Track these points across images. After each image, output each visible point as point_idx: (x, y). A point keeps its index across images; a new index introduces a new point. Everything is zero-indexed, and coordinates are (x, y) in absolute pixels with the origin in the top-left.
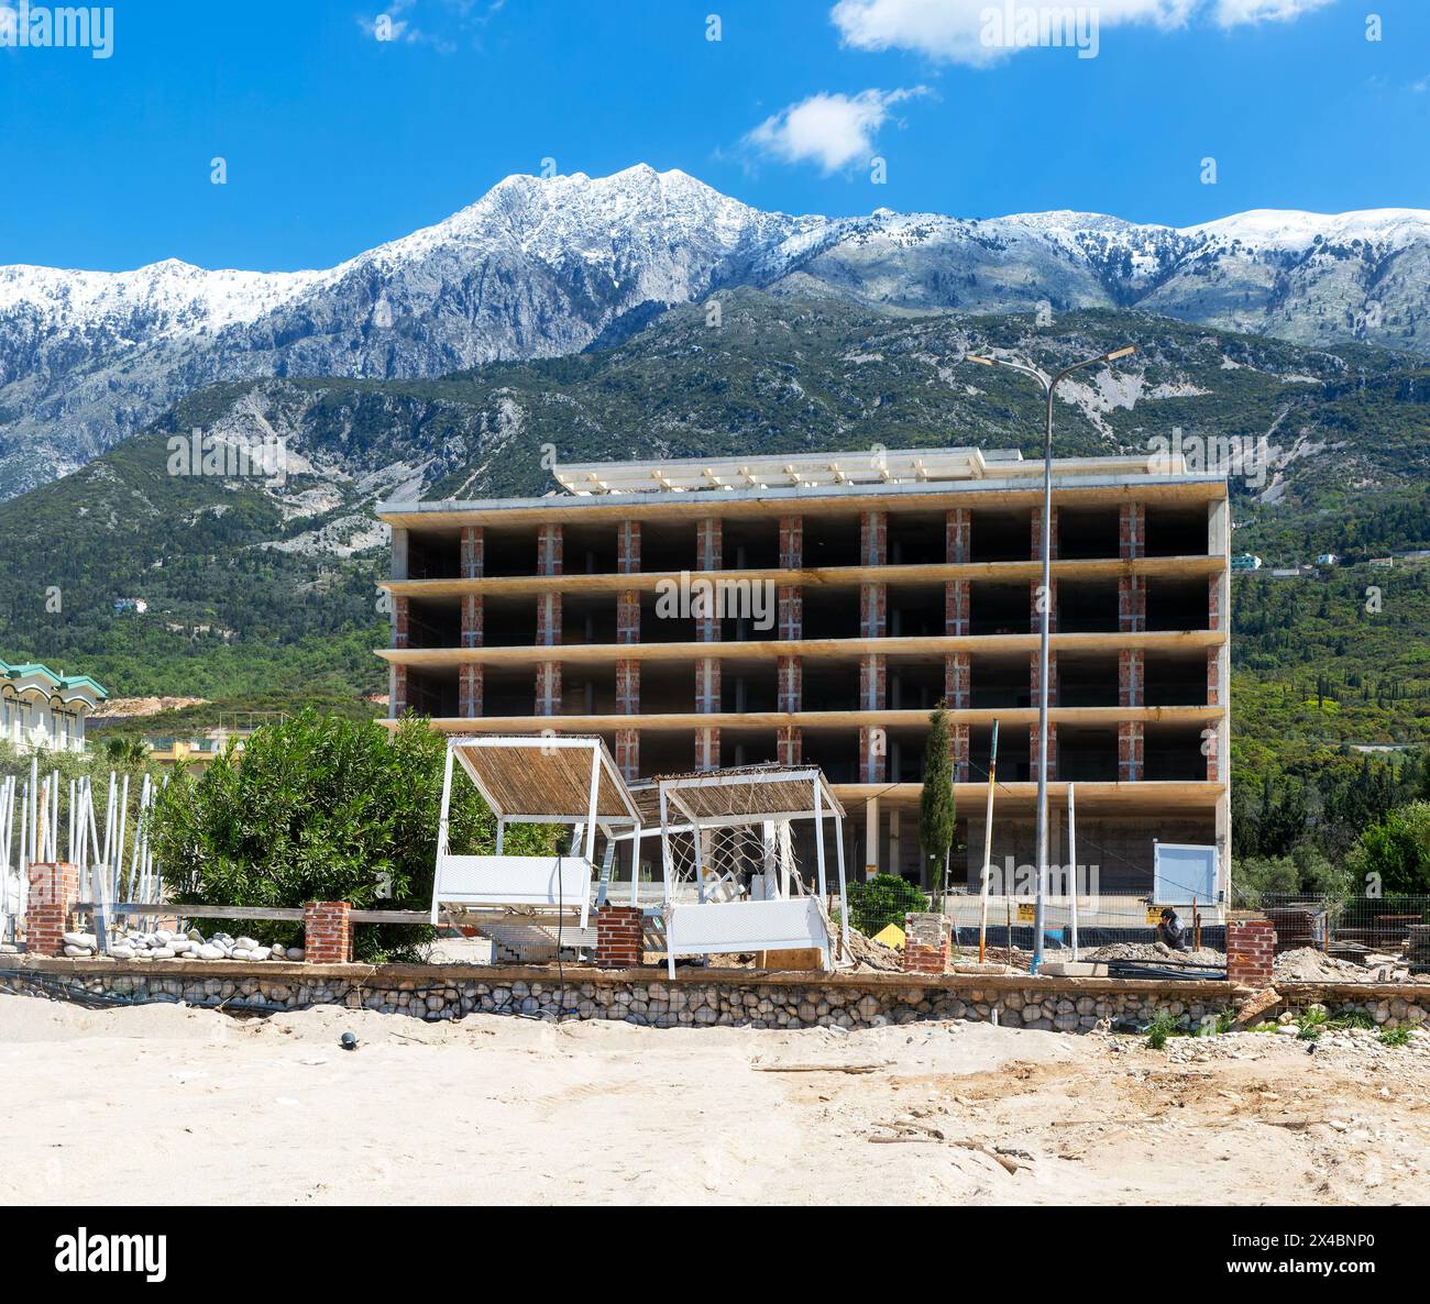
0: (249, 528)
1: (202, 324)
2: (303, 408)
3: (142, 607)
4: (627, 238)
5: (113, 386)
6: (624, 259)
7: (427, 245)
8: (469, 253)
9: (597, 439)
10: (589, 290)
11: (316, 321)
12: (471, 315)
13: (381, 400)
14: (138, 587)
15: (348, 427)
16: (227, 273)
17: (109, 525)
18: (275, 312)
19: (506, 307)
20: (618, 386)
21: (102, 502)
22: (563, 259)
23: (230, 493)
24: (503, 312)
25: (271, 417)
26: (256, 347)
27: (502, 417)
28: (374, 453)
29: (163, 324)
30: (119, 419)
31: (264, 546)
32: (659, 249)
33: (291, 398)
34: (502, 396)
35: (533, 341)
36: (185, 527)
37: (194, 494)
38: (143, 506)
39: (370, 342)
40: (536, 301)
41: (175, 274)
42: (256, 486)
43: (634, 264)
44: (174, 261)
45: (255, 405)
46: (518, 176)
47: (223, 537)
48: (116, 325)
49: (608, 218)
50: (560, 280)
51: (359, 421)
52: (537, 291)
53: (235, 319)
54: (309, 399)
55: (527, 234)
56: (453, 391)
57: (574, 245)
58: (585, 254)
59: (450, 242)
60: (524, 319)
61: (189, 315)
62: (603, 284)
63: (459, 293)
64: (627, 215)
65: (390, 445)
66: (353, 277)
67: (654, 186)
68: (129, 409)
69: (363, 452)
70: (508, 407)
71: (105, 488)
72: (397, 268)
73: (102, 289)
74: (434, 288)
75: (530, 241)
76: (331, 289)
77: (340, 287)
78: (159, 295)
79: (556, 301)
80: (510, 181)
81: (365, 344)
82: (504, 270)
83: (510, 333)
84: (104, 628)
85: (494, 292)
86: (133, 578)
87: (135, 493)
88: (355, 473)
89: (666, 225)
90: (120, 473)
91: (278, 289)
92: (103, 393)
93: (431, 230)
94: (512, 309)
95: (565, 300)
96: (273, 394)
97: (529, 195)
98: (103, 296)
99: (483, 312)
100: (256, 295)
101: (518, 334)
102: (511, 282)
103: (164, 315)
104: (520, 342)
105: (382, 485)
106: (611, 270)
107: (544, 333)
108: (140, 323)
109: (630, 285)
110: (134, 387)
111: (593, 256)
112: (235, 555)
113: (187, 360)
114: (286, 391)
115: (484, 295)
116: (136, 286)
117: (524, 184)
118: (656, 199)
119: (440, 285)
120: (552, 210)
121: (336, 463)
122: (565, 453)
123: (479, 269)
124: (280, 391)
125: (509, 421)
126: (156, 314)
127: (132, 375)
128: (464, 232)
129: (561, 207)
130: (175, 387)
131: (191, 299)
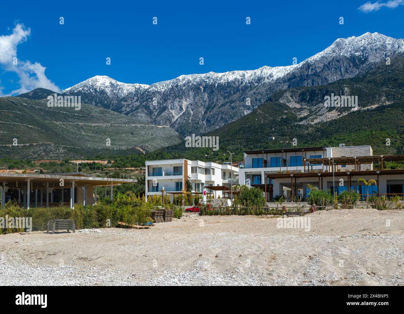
0: (291, 120)
1: (272, 79)
2: (298, 94)
3: (274, 138)
4: (365, 49)
5: (254, 93)
6: (364, 54)
7: (320, 56)
8: (329, 57)
9: (368, 94)
10: (357, 61)
11: (296, 75)
12: (330, 70)
13: (315, 90)
14: (272, 134)
15: (308, 97)
16: (277, 67)
17: (262, 122)
18: (287, 74)
19: (338, 67)
20: (371, 82)
21: (260, 117)
22: (350, 56)
23: (286, 113)
24: (337, 69)
25: (291, 96)
26: (284, 82)
27: (345, 91)
28: (314, 102)
29: (264, 80)
30: (256, 100)
31: (296, 124)
32: (373, 50)
33: (296, 92)
34: (344, 87)
35: (345, 74)
36: (278, 121)
37: (278, 114)
38: (268, 117)
39: (308, 78)
40: (345, 65)
41: (266, 69)
42: (291, 111)
43: (367, 55)
44: (266, 66)
45: (288, 94)
46: (339, 39)
47: (286, 122)
48: (254, 81)
49: (360, 45)
50: (350, 60)
51: (311, 95)
52: (345, 63)
53: (279, 77)
54: (300, 92)
55: (342, 51)
56: (331, 87)
57: (353, 52)
58: (356, 54)
59: (325, 55)
60: (342, 70)
61: (269, 77)
62: (360, 60)
63: (327, 66)
64: (365, 44)
65: (318, 100)
66: (304, 65)
67: (371, 37)
68: (258, 98)
69: (312, 102)
70: (346, 89)
71: (260, 114)
72: (313, 62)
73: (251, 74)
74: (322, 65)
75: (343, 53)
76: (299, 68)
77: (301, 68)
78: (263, 74)
79: (350, 65)
80: (338, 40)
81: (307, 79)
82: (337, 59)
83: (339, 73)
84: (267, 143)
85: (335, 64)
86: (270, 132)
87: (267, 115)
88: (310, 107)
89: (374, 45)
90: (263, 111)
91: (288, 70)
92: (253, 95)
93: (320, 53)
94: (339, 68)
95: (351, 64)
97: (342, 42)
98: (252, 75)
99: (333, 69)
100: (283, 71)
101: (341, 73)
102: (339, 62)
103: (264, 77)
104: (341, 75)
105: (317, 109)
106: (362, 56)
107: (347, 72)
108: (259, 79)
109: (366, 59)
110: (259, 93)
111: (357, 54)
112: (290, 126)
113: (269, 86)
115: (333, 65)
116: (258, 72)
117: (341, 40)
118: (372, 39)
119: (323, 64)
120: (347, 45)
121: (306, 105)
122: (360, 98)
123: (332, 60)
124: (293, 91)
125: (346, 92)
126: (262, 78)
127: (258, 91)
128: (328, 52)
129: (349, 44)
130: (267, 92)
131: (269, 74)
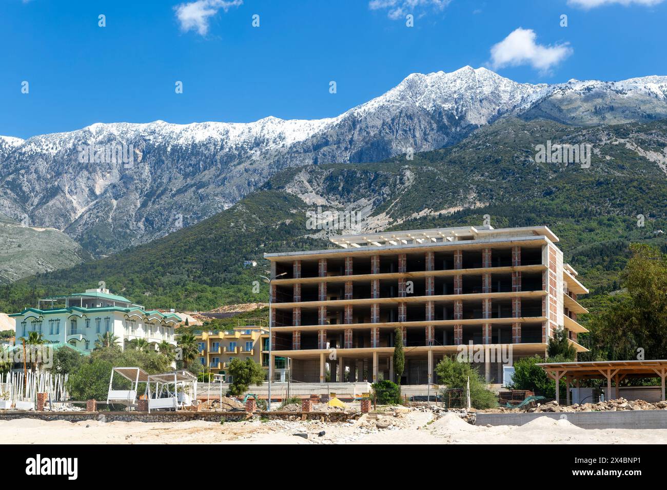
0: (300, 229)
1: (283, 143)
2: (323, 177)
3: (255, 264)
4: (461, 97)
5: (246, 170)
6: (460, 107)
7: (376, 105)
8: (394, 108)
9: (445, 185)
10: (445, 121)
11: (330, 139)
12: (395, 134)
13: (356, 173)
14: (253, 256)
15: (342, 185)
16: (294, 121)
17: (243, 230)
18: (313, 137)
19: (410, 130)
20: (455, 162)
21: (240, 220)
22: (434, 108)
23: (292, 214)
24: (408, 132)
25: (310, 182)
26: (305, 151)
27: (405, 178)
28: (352, 195)
29: (267, 144)
30: (249, 185)
31: (306, 236)
32: (475, 102)
33: (318, 173)
34: (406, 169)
35: (421, 144)
36: (273, 230)
37: (278, 216)
38: (257, 221)
39: (352, 147)
40: (422, 127)
41: (272, 123)
42: (303, 211)
43: (464, 109)
44: (271, 117)
45: (303, 177)
46: (415, 74)
47: (289, 233)
48: (247, 145)
49: (453, 90)
50: (433, 117)
51: (346, 182)
52: (423, 122)
53: (297, 140)
54: (326, 173)
55: (418, 98)
56: (386, 167)
57: (438, 102)
58: (443, 105)
59: (386, 103)
60: (417, 135)
61: (278, 139)
62: (451, 117)
63: (390, 125)
64: (461, 88)
65: (359, 191)
66: (345, 120)
67: (473, 75)
68: (253, 180)
69: (348, 194)
70: (408, 173)
71: (241, 214)
72: (364, 115)
73: (242, 130)
74: (379, 123)
75: (420, 101)
76: (336, 126)
77: (340, 125)
78: (265, 132)
79: (431, 126)
80: (411, 76)
81: (350, 148)
82: (408, 114)
83: (411, 141)
84: (239, 273)
85: (405, 124)
86: (252, 252)
87: (254, 216)
88: (345, 204)
89: (478, 91)
90: (247, 208)
91: (314, 127)
92: (242, 174)
93: (378, 99)
94: (412, 131)
95: (435, 126)
96: (311, 172)
97: (419, 82)
98: (242, 133)
99: (400, 132)
100: (305, 130)
101: (415, 141)
102: (411, 119)
103: (268, 140)
104: (416, 144)
105: (356, 208)
106: (455, 112)
107: (426, 140)
108: (258, 143)
109: (462, 117)
110: (255, 170)
111: (447, 106)
112: (294, 241)
113: (277, 158)
114: (316, 170)
115: (400, 125)
116: (256, 128)
117: (417, 77)
118: (474, 80)
119: (382, 122)
120: (429, 87)
121: (337, 200)
122: (432, 192)
123: (398, 114)
124: (314, 171)
125: (408, 179)
126: (264, 140)
127: (254, 166)
128: (392, 99)
129: (433, 86)
130: (272, 170)
131: (278, 133)
